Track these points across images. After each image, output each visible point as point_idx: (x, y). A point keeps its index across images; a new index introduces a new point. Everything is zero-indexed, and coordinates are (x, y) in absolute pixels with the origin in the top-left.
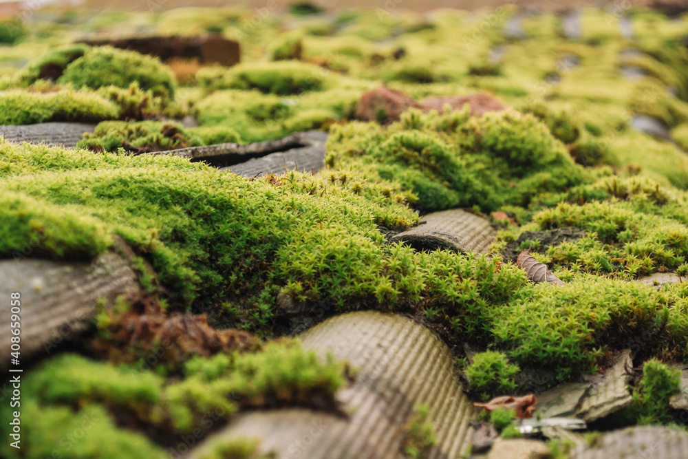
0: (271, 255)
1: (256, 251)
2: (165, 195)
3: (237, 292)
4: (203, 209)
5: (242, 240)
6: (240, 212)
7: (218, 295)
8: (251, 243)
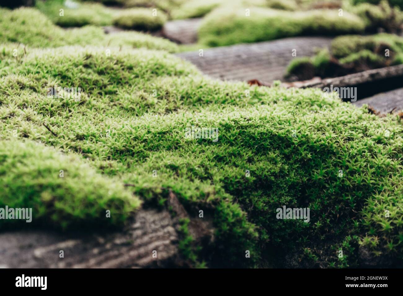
0: (361, 203)
1: (347, 198)
2: (265, 140)
3: (322, 237)
4: (301, 154)
5: (335, 187)
6: (339, 158)
7: (302, 239)
8: (343, 189)
